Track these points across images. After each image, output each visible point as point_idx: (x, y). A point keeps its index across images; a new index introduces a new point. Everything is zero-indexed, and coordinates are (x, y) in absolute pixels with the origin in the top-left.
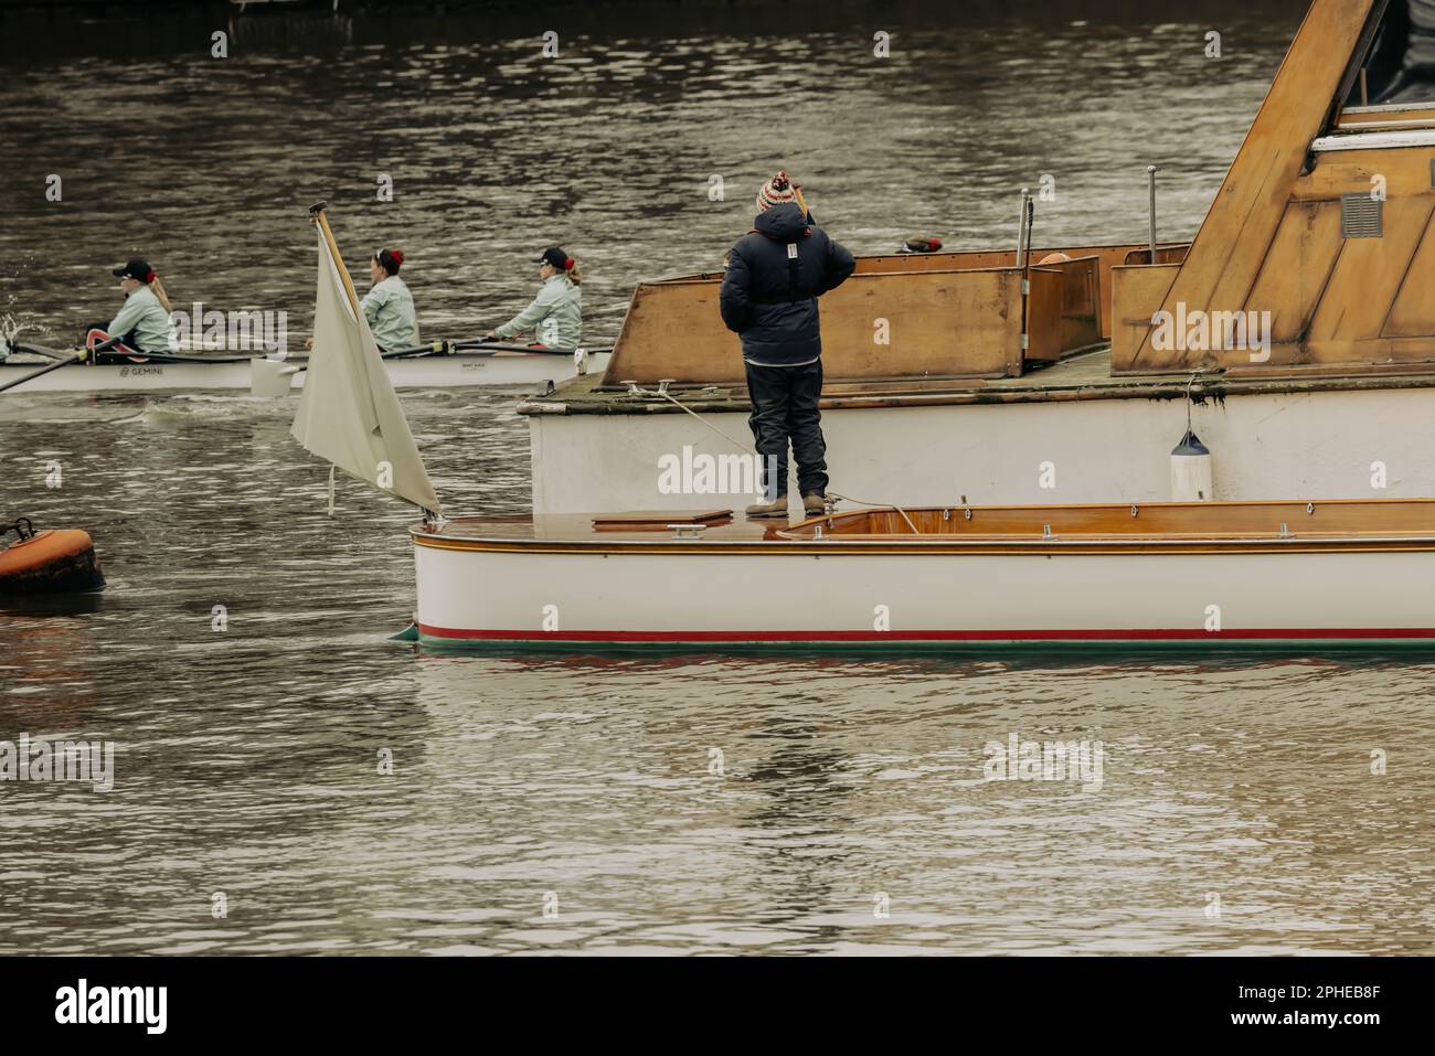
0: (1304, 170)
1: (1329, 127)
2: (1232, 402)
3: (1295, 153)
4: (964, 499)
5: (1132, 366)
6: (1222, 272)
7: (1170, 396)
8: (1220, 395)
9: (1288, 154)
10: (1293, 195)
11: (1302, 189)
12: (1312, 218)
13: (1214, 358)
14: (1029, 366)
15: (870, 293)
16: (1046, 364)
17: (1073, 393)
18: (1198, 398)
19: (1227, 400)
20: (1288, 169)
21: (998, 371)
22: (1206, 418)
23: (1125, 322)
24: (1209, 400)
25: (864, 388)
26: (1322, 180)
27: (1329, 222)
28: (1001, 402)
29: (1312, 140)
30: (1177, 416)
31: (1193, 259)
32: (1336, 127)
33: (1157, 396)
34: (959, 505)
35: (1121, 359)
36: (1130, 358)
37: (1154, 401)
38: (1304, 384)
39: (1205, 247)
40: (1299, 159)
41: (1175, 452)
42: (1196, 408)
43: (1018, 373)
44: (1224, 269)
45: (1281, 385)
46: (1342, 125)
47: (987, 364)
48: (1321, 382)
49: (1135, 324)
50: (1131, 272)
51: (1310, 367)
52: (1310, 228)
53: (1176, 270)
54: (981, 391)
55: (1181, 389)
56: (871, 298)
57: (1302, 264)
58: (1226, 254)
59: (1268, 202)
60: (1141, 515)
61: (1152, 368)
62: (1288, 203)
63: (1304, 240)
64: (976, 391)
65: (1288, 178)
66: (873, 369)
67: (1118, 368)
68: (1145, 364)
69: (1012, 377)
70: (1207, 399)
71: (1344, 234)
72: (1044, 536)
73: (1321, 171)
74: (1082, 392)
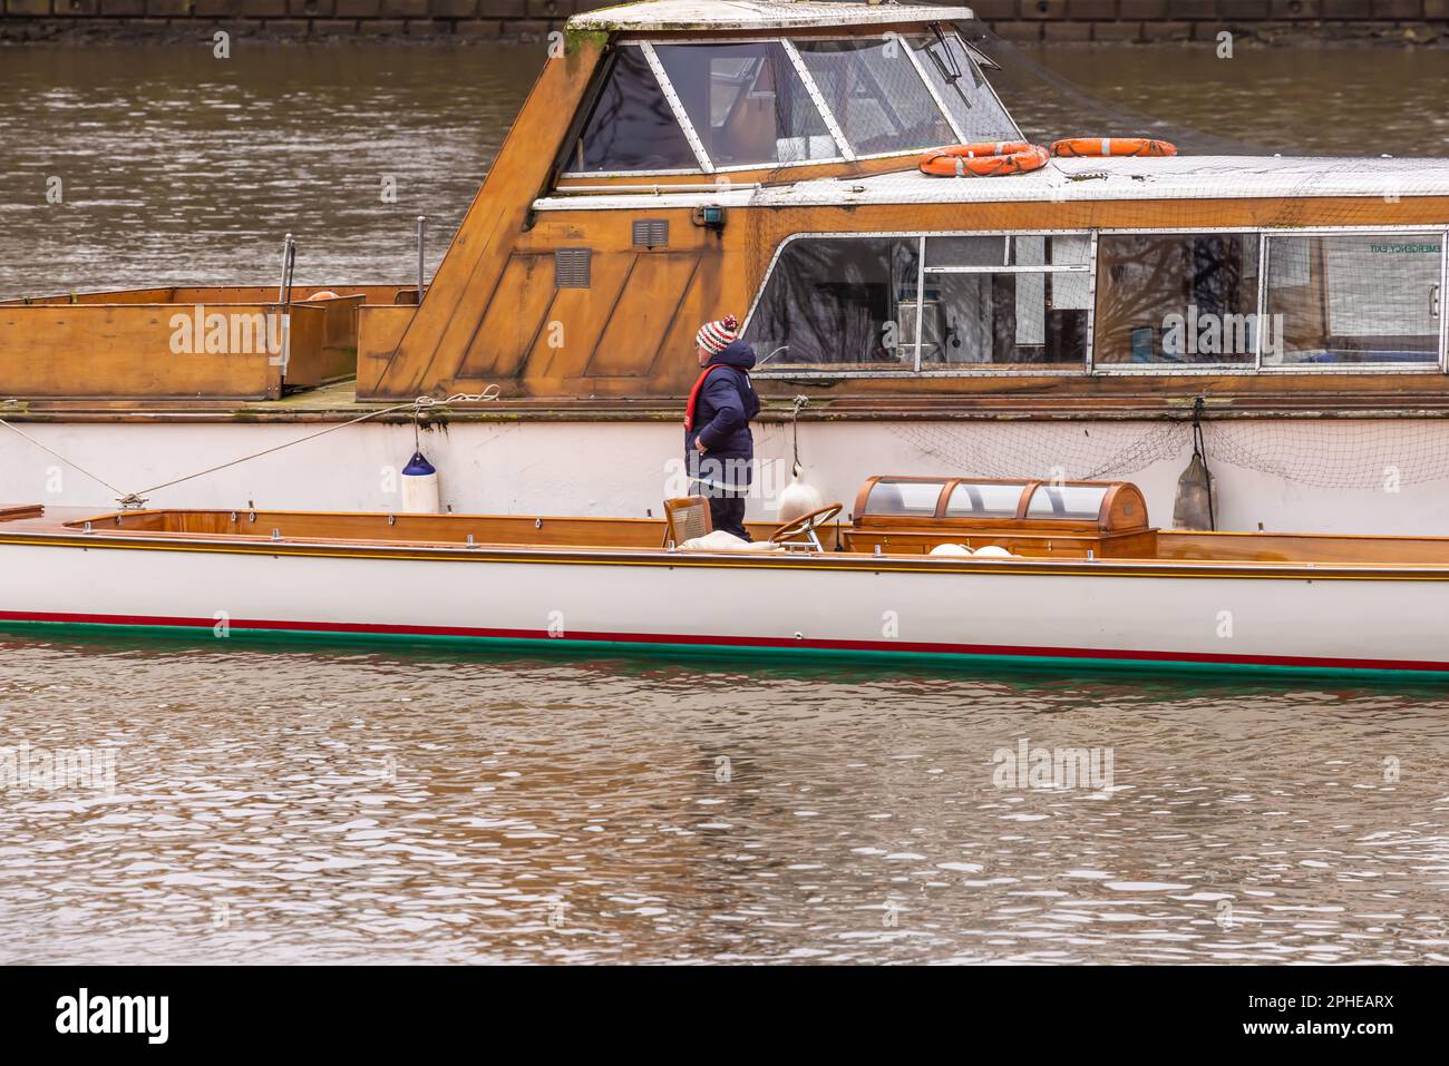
0: (525, 226)
1: (549, 190)
2: (453, 429)
3: (518, 210)
4: (251, 504)
5: (374, 393)
6: (452, 316)
7: (401, 422)
8: (444, 422)
9: (511, 214)
10: (515, 249)
11: (522, 243)
12: (530, 269)
13: (443, 390)
14: (287, 391)
15: (154, 322)
16: (306, 390)
17: (318, 416)
18: (425, 424)
19: (450, 427)
20: (511, 226)
21: (260, 394)
22: (433, 442)
23: (370, 355)
24: (434, 426)
25: (142, 406)
26: (541, 235)
27: (545, 273)
28: (257, 421)
29: (533, 200)
30: (405, 440)
31: (428, 303)
32: (555, 190)
33: (391, 422)
34: (246, 508)
35: (364, 388)
36: (372, 387)
37: (387, 425)
38: (514, 415)
39: (439, 291)
40: (522, 216)
41: (406, 472)
42: (422, 433)
43: (277, 396)
44: (454, 312)
45: (495, 415)
46: (559, 188)
47: (250, 388)
48: (529, 414)
49: (377, 357)
50: (375, 311)
51: (523, 400)
52: (528, 278)
53: (414, 311)
54: (241, 411)
55: (410, 415)
56: (153, 326)
57: (521, 310)
58: (458, 297)
59: (493, 254)
60: (397, 523)
61: (391, 396)
62: (511, 255)
63: (523, 287)
64: (237, 412)
65: (510, 234)
66: (152, 388)
67: (362, 395)
68: (385, 392)
69: (272, 400)
70: (432, 426)
71: (557, 283)
72: (273, 538)
73: (540, 228)
74: (326, 415)
